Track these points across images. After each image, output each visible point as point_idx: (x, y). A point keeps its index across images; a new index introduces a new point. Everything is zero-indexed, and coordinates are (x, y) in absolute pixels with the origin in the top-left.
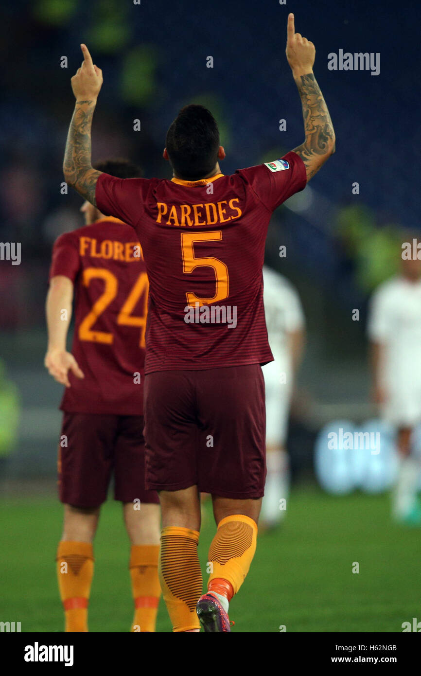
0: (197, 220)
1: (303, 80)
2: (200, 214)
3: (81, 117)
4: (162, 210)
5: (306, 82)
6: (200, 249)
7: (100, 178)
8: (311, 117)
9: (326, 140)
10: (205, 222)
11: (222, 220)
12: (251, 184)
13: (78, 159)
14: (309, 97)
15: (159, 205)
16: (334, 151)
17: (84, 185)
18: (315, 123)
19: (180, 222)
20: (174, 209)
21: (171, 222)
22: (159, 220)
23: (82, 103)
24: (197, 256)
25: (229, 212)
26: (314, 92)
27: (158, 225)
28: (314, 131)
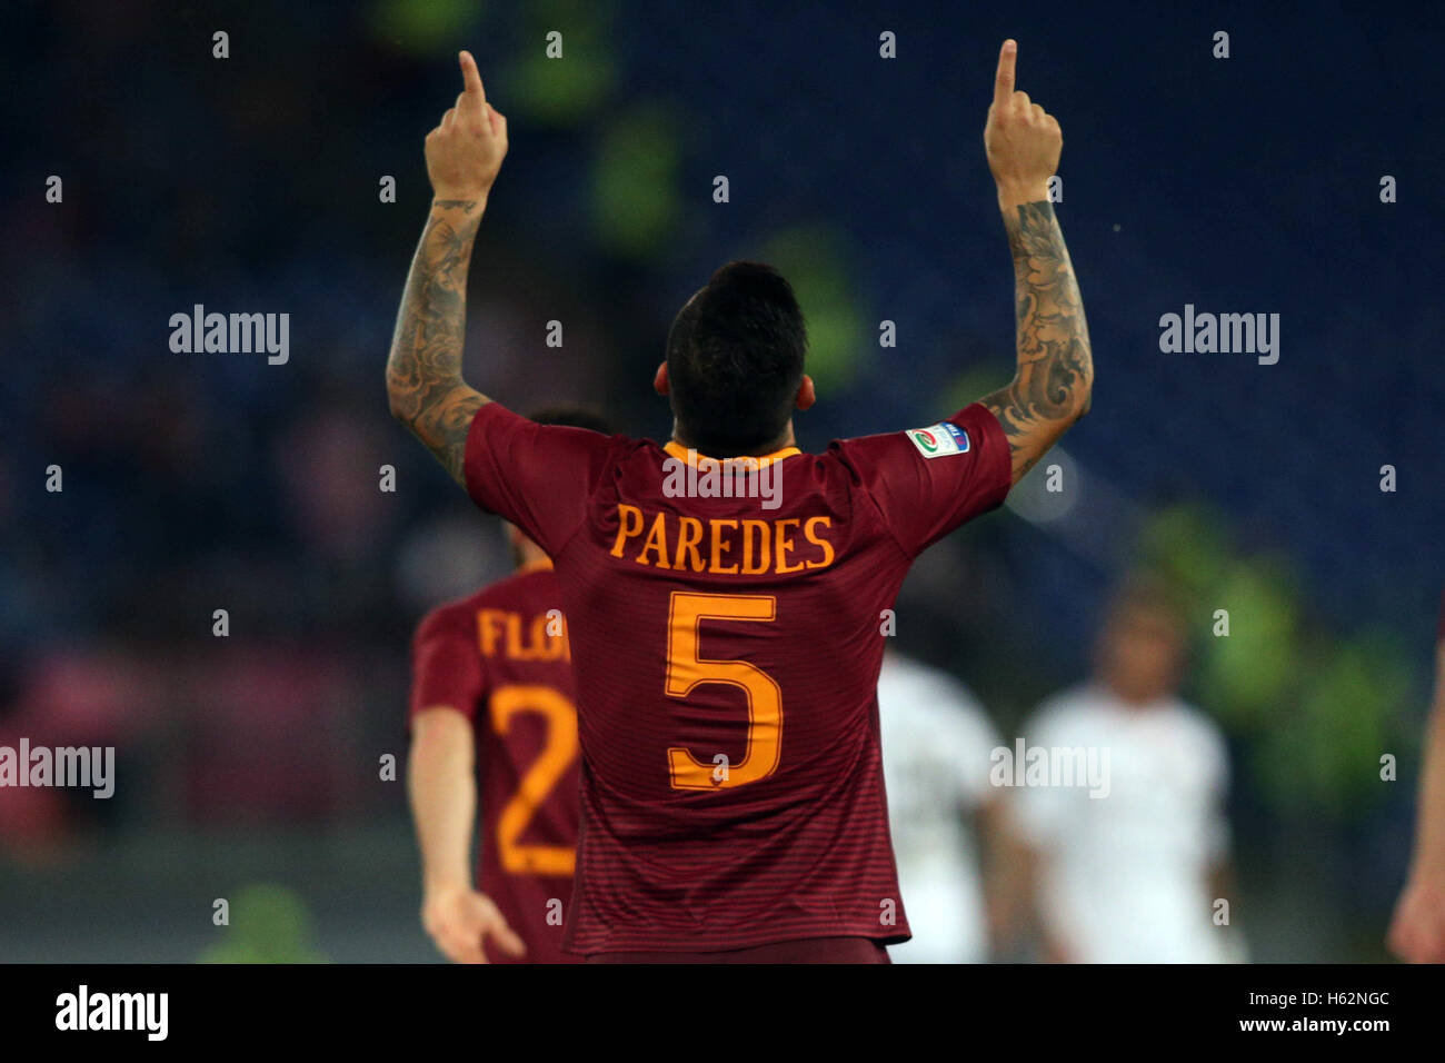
0: (716, 560)
1: (1023, 218)
2: (726, 546)
3: (445, 244)
4: (631, 526)
5: (1031, 221)
6: (716, 641)
7: (481, 414)
8: (1036, 316)
9: (1068, 380)
10: (736, 566)
11: (782, 568)
12: (869, 486)
13: (429, 357)
14: (1034, 263)
15: (624, 509)
16: (1088, 408)
17: (439, 425)
18: (1046, 334)
19: (671, 559)
20: (660, 523)
21: (648, 557)
22: (618, 551)
23: (449, 205)
24: (704, 655)
25: (803, 550)
26: (1051, 253)
27: (613, 563)
28: (1043, 354)
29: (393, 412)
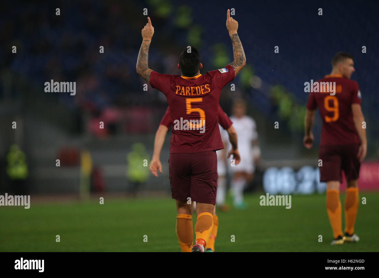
0: (192, 93)
1: (233, 36)
2: (194, 91)
3: (145, 47)
4: (179, 89)
5: (235, 37)
6: (193, 105)
7: (152, 73)
8: (236, 51)
9: (242, 60)
10: (195, 94)
11: (203, 93)
12: (213, 78)
13: (143, 64)
14: (235, 43)
15: (177, 87)
16: (245, 64)
17: (145, 75)
18: (238, 54)
19: (185, 94)
20: (183, 88)
21: (182, 93)
22: (177, 93)
23: (145, 41)
24: (192, 108)
25: (205, 90)
26: (238, 41)
27: (176, 94)
28: (238, 57)
29: (137, 73)
